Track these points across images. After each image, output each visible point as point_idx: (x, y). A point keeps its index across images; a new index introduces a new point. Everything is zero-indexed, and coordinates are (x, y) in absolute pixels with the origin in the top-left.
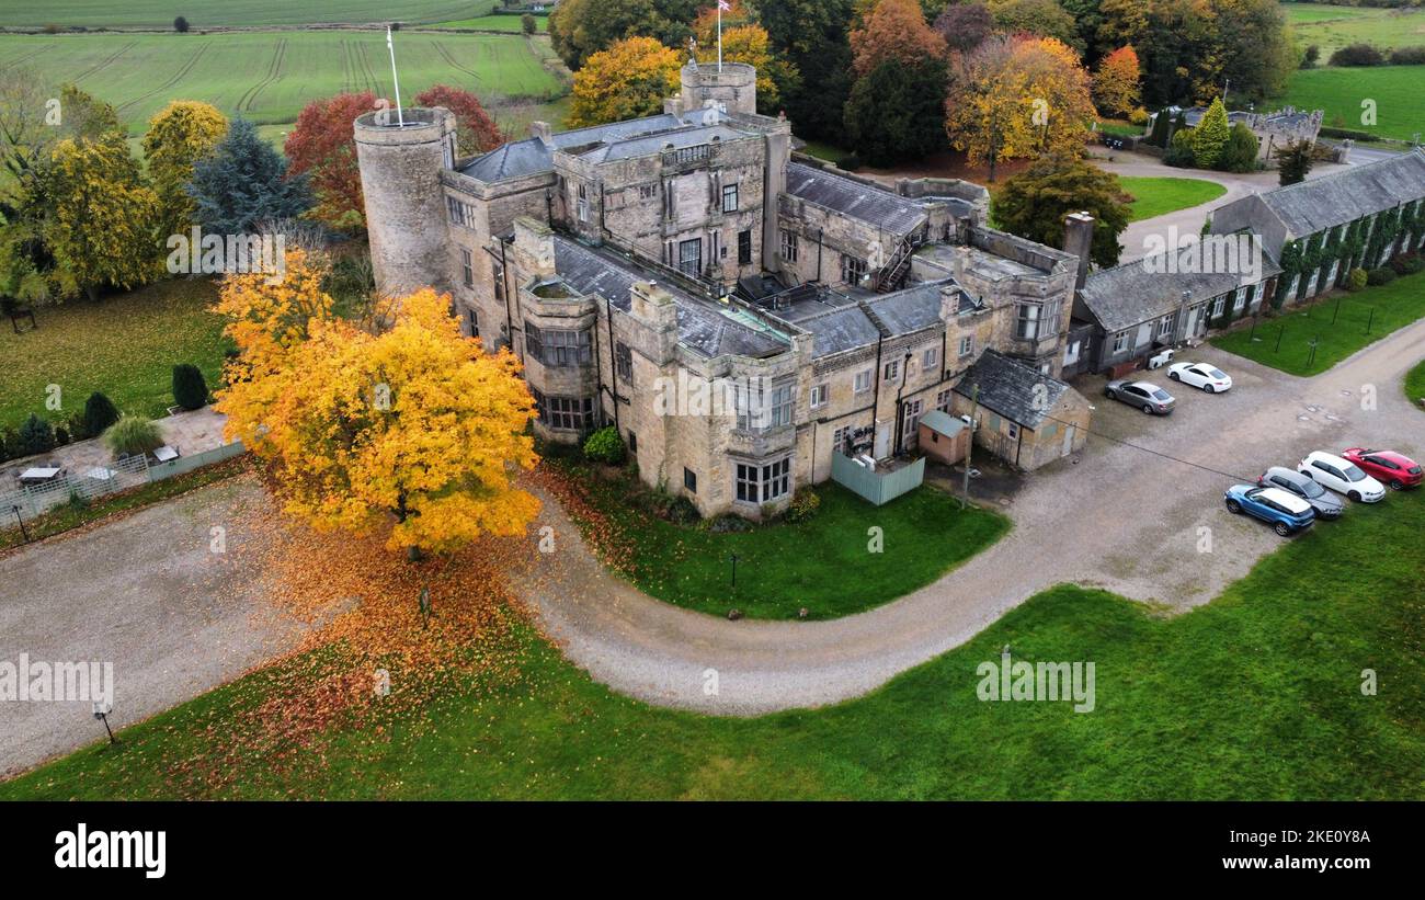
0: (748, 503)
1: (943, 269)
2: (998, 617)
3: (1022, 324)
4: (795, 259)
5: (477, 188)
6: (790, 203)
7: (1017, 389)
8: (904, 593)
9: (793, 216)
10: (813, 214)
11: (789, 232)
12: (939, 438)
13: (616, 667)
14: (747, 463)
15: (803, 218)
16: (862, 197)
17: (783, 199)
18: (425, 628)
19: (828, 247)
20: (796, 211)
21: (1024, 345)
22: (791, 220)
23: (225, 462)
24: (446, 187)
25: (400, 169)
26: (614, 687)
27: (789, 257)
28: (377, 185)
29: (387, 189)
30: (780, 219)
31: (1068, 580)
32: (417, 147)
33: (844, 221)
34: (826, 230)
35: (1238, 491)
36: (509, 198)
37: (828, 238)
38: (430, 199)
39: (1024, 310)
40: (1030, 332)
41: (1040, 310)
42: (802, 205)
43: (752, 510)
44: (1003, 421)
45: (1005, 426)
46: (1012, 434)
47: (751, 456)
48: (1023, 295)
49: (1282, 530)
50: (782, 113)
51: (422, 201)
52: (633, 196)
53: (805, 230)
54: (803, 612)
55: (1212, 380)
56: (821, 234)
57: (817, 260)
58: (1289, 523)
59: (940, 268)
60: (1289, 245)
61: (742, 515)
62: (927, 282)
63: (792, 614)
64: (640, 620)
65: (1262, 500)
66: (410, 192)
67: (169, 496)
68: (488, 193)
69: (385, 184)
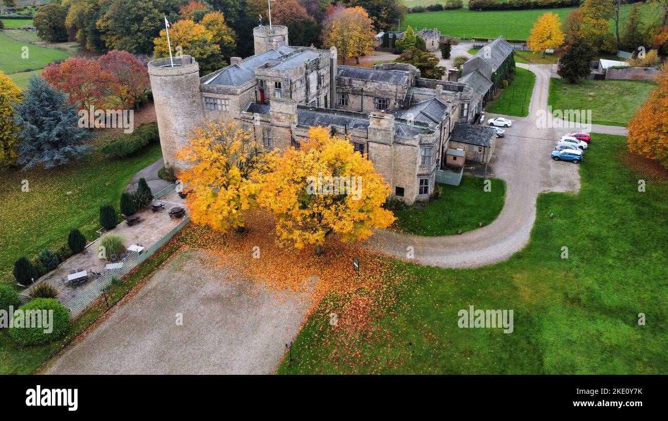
0: (424, 195)
1: (431, 95)
2: (535, 209)
3: (462, 111)
4: (347, 104)
5: (231, 90)
6: (343, 80)
7: (476, 134)
8: (501, 209)
9: (345, 86)
10: (357, 84)
11: (343, 93)
12: (457, 158)
13: (446, 262)
14: (424, 178)
15: (351, 86)
16: (372, 74)
17: (339, 79)
18: (359, 276)
19: (367, 96)
20: (346, 83)
21: (464, 119)
22: (344, 87)
23: (166, 245)
24: (204, 93)
25: (185, 87)
26: (454, 268)
27: (343, 104)
28: (171, 97)
29: (178, 98)
30: (337, 88)
31: (539, 192)
32: (191, 74)
33: (375, 84)
34: (365, 89)
35: (555, 153)
36: (245, 92)
37: (366, 92)
38: (197, 101)
39: (463, 105)
40: (465, 114)
41: (468, 105)
42: (350, 80)
43: (425, 197)
44: (475, 147)
45: (476, 149)
46: (480, 151)
47: (427, 175)
48: (463, 100)
49: (575, 162)
50: (312, 44)
51: (194, 102)
52: (298, 84)
53: (352, 91)
54: (481, 224)
55: (506, 123)
56: (362, 90)
57: (361, 102)
58: (578, 158)
59: (429, 95)
60: (494, 74)
61: (421, 200)
62: (422, 102)
63: (478, 226)
64: (433, 245)
65: (565, 153)
66: (189, 98)
67: (157, 266)
68: (239, 91)
69: (177, 95)
